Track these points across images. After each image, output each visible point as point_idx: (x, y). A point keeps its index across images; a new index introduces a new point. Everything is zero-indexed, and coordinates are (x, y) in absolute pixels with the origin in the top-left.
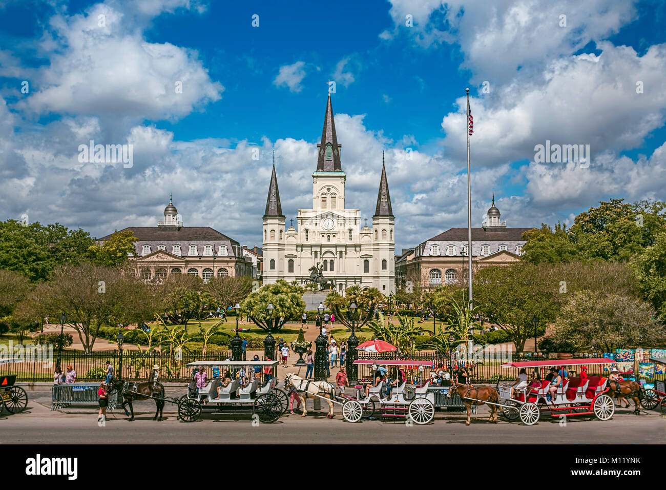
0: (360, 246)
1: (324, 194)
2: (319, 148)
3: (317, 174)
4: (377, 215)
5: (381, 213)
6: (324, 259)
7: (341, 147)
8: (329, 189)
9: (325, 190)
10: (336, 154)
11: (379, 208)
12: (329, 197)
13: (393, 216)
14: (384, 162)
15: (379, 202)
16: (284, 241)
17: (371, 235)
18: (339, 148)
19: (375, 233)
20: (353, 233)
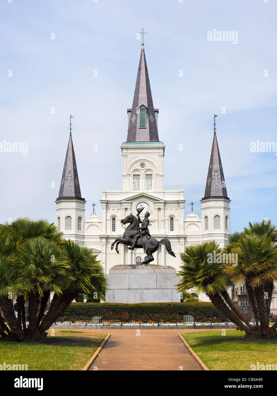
0: (185, 238)
1: (136, 170)
2: (130, 113)
3: (128, 145)
4: (208, 197)
5: (213, 194)
6: (137, 256)
7: (158, 112)
8: (142, 165)
9: (138, 166)
10: (152, 121)
11: (210, 188)
12: (142, 173)
13: (228, 199)
14: (215, 129)
15: (209, 180)
16: (84, 233)
17: (199, 224)
18: (156, 114)
19: (203, 220)
20: (175, 222)
